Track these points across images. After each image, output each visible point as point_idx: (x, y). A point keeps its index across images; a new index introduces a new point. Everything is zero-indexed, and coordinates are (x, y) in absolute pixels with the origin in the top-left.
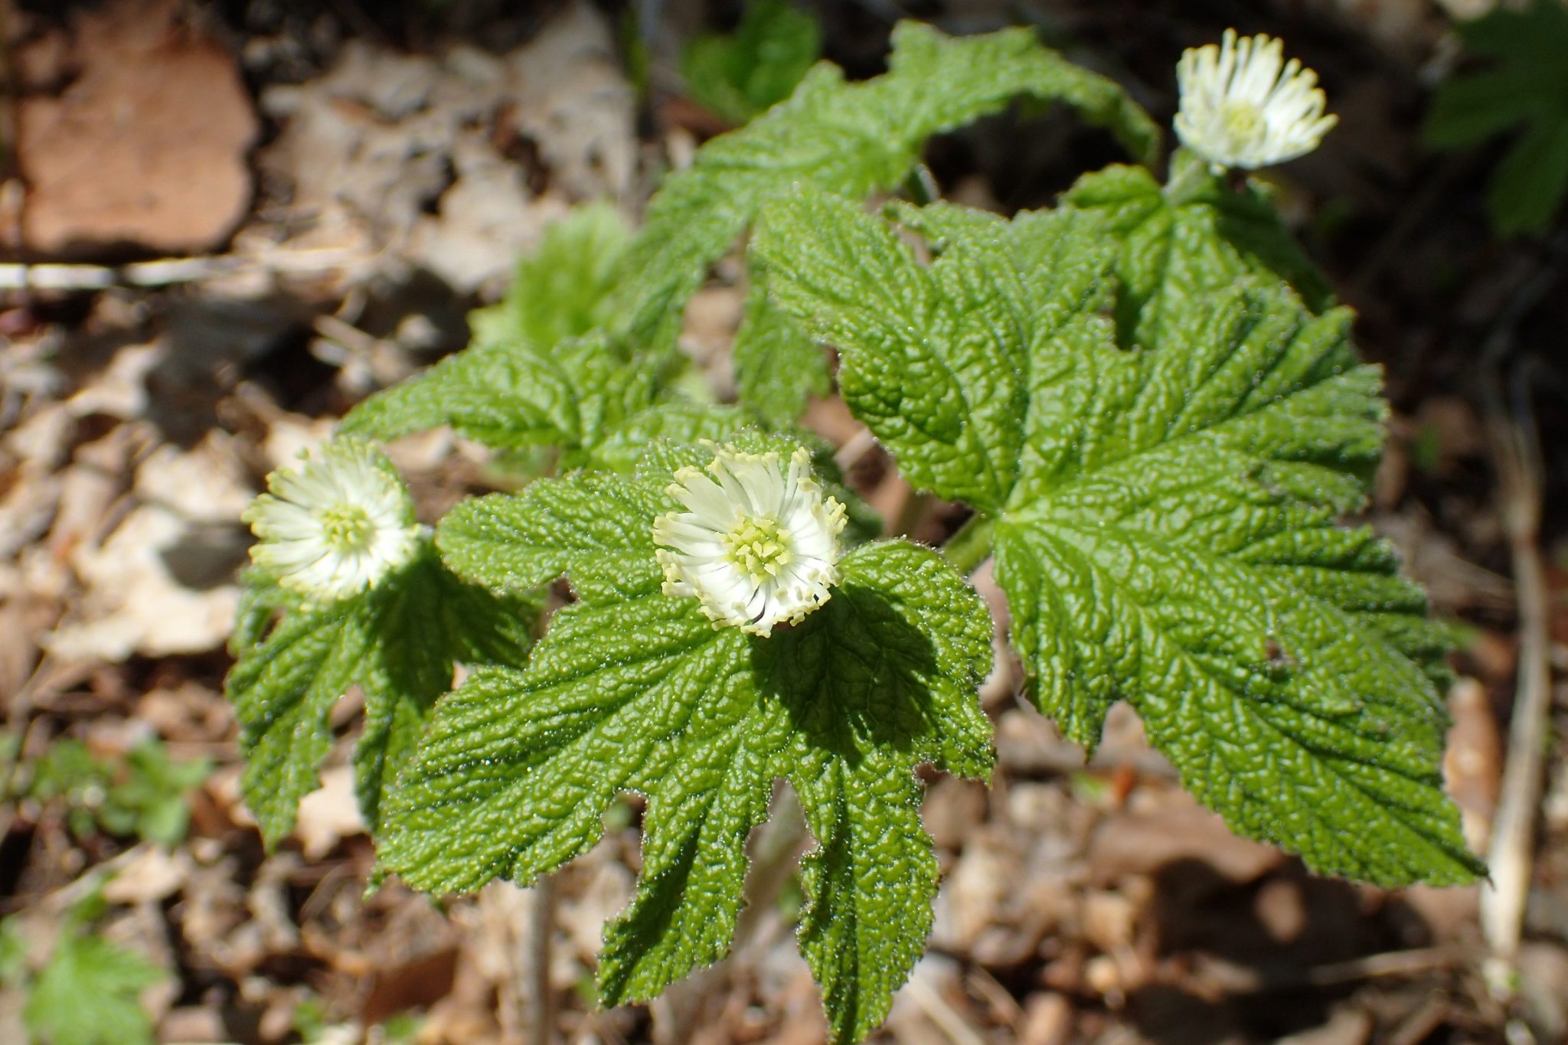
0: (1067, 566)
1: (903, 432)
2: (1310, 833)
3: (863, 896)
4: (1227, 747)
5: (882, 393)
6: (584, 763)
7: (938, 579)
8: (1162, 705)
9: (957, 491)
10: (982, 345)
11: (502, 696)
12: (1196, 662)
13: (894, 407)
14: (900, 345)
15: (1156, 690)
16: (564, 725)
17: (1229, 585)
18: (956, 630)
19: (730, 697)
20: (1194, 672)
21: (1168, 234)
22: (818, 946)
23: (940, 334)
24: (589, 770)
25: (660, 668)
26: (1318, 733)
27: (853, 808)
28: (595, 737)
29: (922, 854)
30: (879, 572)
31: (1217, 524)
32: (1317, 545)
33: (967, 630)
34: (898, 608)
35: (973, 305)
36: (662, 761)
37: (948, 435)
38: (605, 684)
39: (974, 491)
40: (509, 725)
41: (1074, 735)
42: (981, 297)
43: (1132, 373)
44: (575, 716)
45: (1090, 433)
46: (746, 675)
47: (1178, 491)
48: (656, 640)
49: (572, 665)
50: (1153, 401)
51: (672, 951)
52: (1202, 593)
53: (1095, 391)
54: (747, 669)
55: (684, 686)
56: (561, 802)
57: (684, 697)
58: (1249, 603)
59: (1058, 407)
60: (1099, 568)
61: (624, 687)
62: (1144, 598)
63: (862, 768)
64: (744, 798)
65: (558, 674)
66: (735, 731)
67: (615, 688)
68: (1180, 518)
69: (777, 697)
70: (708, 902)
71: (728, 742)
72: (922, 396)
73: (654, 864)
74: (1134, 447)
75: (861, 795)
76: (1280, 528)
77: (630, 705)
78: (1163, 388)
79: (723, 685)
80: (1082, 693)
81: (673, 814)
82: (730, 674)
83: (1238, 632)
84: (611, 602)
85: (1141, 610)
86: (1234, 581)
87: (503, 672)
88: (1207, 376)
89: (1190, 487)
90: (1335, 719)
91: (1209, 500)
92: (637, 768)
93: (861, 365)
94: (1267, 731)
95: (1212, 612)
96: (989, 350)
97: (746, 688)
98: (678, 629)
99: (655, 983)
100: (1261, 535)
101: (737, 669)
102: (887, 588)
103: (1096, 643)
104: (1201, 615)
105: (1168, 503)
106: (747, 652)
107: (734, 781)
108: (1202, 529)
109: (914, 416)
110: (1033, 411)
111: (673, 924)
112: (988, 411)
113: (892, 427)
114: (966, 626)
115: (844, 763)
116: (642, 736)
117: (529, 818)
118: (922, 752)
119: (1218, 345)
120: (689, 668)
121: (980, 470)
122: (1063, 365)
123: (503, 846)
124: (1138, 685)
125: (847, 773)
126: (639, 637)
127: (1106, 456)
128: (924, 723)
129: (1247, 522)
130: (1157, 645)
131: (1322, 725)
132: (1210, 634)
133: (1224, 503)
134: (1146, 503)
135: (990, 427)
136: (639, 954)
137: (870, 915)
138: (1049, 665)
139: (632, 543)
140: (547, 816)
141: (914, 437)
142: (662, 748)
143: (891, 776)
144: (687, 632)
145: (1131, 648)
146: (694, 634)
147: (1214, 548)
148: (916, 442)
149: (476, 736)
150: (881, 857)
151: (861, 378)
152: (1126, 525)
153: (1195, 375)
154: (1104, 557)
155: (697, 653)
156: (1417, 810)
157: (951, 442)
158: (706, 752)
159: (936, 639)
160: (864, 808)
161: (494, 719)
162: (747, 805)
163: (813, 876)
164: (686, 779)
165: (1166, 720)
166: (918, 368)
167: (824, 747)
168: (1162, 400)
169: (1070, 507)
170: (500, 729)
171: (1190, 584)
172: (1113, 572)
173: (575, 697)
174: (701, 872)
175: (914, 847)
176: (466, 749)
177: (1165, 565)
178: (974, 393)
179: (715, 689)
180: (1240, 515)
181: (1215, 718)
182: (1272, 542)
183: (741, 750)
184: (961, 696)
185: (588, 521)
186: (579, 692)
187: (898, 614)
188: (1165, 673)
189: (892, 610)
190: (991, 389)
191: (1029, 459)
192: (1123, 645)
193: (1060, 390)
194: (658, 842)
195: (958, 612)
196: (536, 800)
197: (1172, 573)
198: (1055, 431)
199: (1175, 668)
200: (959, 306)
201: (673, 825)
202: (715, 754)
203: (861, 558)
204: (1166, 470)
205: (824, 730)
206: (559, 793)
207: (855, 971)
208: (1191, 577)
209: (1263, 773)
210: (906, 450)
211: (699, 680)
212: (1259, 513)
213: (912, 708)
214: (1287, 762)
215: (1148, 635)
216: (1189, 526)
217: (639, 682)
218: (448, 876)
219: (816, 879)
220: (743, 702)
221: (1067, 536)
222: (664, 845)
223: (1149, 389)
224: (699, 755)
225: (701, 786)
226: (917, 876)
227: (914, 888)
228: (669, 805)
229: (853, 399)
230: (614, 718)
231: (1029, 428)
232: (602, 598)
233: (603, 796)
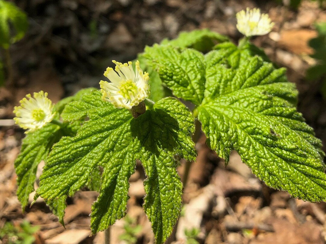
0: (217, 114)
1: (174, 85)
2: (289, 184)
3: (162, 195)
4: (263, 160)
5: (168, 74)
6: (87, 160)
7: (179, 107)
8: (245, 150)
9: (188, 99)
10: (193, 67)
11: (68, 144)
12: (252, 137)
13: (171, 78)
14: (173, 65)
15: (242, 146)
16: (83, 150)
17: (259, 117)
18: (184, 119)
19: (125, 139)
20: (252, 140)
21: (239, 55)
22: (150, 209)
23: (183, 66)
24: (89, 162)
25: (108, 133)
26: (287, 155)
27: (158, 169)
28: (91, 153)
29: (177, 181)
30: (164, 105)
31: (255, 105)
32: (282, 110)
33: (187, 119)
34: (169, 113)
35: (191, 59)
36: (107, 158)
37: (185, 85)
38: (93, 139)
39: (192, 99)
40: (69, 151)
41: (221, 155)
42: (193, 58)
43: (231, 73)
44: (86, 147)
45: (221, 86)
46: (129, 133)
47: (244, 98)
48: (107, 126)
49: (85, 134)
50: (237, 80)
51: (111, 214)
52: (252, 119)
53: (222, 77)
54: (130, 132)
55: (113, 137)
56: (81, 171)
57: (113, 140)
58: (265, 121)
59: (213, 81)
60: (225, 115)
61: (99, 139)
62: (237, 121)
63: (160, 157)
64: (128, 166)
65: (82, 137)
66: (127, 149)
67: (96, 139)
68: (246, 104)
69: (137, 137)
70: (120, 198)
71: (125, 151)
72: (178, 75)
73: (104, 185)
74: (233, 90)
75: (160, 164)
76: (271, 106)
77: (100, 144)
78: (239, 77)
79: (123, 136)
80: (222, 145)
81: (110, 172)
82: (125, 133)
83: (262, 128)
84: (97, 119)
85: (237, 125)
86: (261, 117)
87: (69, 137)
88: (250, 75)
89: (247, 97)
90: (291, 150)
91: (252, 99)
92: (100, 160)
93: (163, 68)
94: (273, 155)
95: (255, 123)
96: (195, 68)
97: (129, 137)
98: (112, 122)
99: (106, 224)
100: (267, 107)
101: (127, 131)
102: (165, 109)
103: (225, 132)
104: (252, 124)
105: (242, 100)
106: (130, 127)
107: (126, 162)
108: (251, 106)
109: (176, 80)
110: (207, 82)
111: (111, 206)
112: (195, 81)
113: (171, 83)
114: (187, 118)
115: (155, 156)
116: (102, 151)
117: (73, 176)
118: (176, 152)
119: (252, 68)
120: (115, 132)
121: (194, 94)
122: (214, 72)
123: (66, 184)
124: (237, 144)
125: (156, 159)
126: (103, 125)
127: (226, 92)
128: (177, 144)
129: (263, 105)
130: (242, 134)
131: (288, 153)
132: (255, 129)
133: (256, 100)
134: (236, 101)
135: (196, 84)
136: (102, 216)
137: (164, 201)
138: (212, 136)
139: (104, 105)
140: (78, 175)
141: (177, 86)
142: (108, 154)
143: (168, 158)
144: (115, 123)
145: (235, 134)
146: (116, 123)
147: (255, 111)
148: (177, 87)
149: (61, 154)
150: (166, 182)
151: (163, 71)
152: (232, 106)
153: (247, 75)
154: (226, 113)
155: (117, 129)
156: (318, 178)
157: (186, 87)
158: (119, 154)
159: (179, 121)
160: (161, 168)
161: (66, 149)
162: (129, 168)
163: (147, 187)
164: (113, 162)
165: (246, 153)
166: (178, 70)
167: (149, 151)
168: (239, 80)
169: (217, 103)
170: (67, 152)
171: (249, 117)
172: (229, 116)
173: (86, 142)
174: (118, 189)
175: (175, 179)
176: (58, 158)
177: (242, 113)
178: (192, 77)
179: (121, 137)
180: (260, 103)
181: (259, 152)
182: (270, 109)
183: (128, 153)
184: (186, 136)
185: (93, 101)
186: (88, 141)
187: (169, 115)
188: (244, 141)
189: (167, 114)
190: (196, 76)
191: (207, 93)
192: (233, 133)
193: (213, 77)
194: (105, 179)
195: (184, 115)
196: (75, 171)
197: (244, 115)
198: (212, 86)
199: (247, 139)
200: (188, 59)
201: (110, 175)
202: (121, 155)
203: (159, 102)
204: (241, 93)
205: (149, 146)
206: (81, 169)
207: (161, 219)
208: (249, 116)
209: (274, 167)
210: (175, 89)
211: (117, 135)
212: (265, 102)
213: (173, 139)
214: (280, 164)
215: (239, 131)
216: (248, 106)
217: (102, 137)
218: (52, 194)
219: (148, 188)
220: (128, 140)
221: (216, 108)
222: (107, 180)
223: (235, 77)
224: (117, 155)
225: (117, 164)
226: (177, 189)
227: (176, 192)
228: (109, 169)
229: (161, 76)
230: (96, 148)
231: (206, 86)
232: (95, 117)
233: (92, 168)
